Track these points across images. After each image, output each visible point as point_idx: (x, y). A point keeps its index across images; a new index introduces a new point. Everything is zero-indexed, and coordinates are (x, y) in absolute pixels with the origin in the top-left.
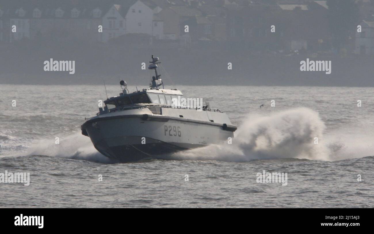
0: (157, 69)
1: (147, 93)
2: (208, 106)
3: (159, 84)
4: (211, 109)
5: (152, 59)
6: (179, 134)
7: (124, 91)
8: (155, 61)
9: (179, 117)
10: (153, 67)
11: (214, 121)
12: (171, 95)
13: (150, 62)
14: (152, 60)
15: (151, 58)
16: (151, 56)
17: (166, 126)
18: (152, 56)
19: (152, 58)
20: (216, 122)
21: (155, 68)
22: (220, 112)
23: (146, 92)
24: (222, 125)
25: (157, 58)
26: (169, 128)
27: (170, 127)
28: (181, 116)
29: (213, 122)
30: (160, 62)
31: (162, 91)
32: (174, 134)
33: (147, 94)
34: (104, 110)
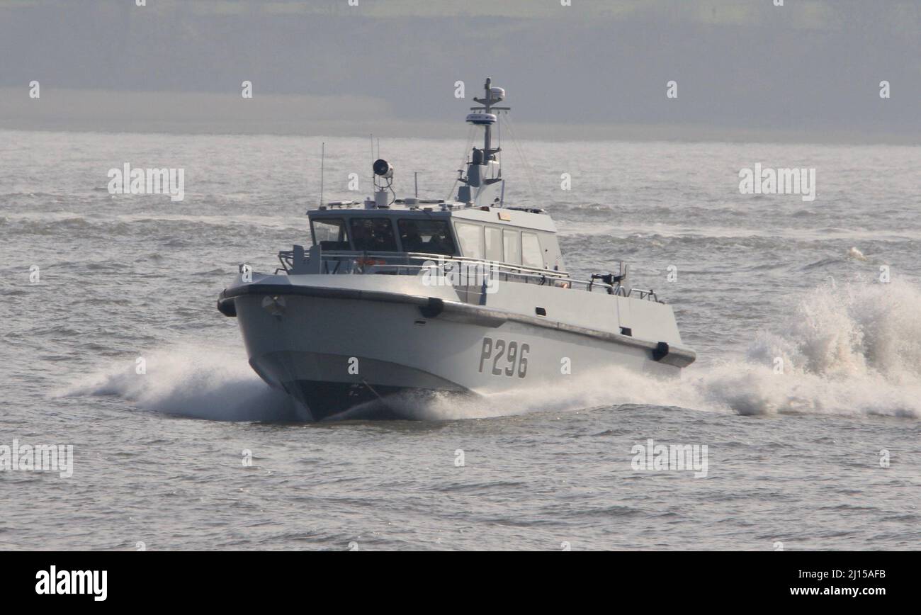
0: (493, 127)
1: (453, 221)
2: (625, 275)
3: (488, 177)
4: (631, 290)
5: (485, 90)
6: (522, 371)
7: (381, 194)
8: (491, 98)
9: (533, 313)
10: (483, 119)
11: (633, 333)
12: (520, 230)
13: (475, 99)
14: (482, 95)
15: (484, 87)
16: (484, 82)
17: (487, 341)
18: (488, 80)
19: (487, 87)
20: (638, 335)
21: (486, 122)
22: (656, 301)
23: (449, 215)
24: (653, 347)
25: (501, 92)
26: (497, 348)
27: (500, 343)
28: (540, 311)
29: (630, 334)
30: (509, 109)
31: (499, 214)
32: (507, 369)
33: (450, 222)
34: (307, 255)
